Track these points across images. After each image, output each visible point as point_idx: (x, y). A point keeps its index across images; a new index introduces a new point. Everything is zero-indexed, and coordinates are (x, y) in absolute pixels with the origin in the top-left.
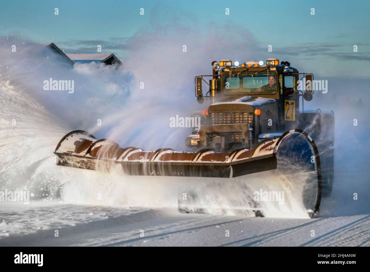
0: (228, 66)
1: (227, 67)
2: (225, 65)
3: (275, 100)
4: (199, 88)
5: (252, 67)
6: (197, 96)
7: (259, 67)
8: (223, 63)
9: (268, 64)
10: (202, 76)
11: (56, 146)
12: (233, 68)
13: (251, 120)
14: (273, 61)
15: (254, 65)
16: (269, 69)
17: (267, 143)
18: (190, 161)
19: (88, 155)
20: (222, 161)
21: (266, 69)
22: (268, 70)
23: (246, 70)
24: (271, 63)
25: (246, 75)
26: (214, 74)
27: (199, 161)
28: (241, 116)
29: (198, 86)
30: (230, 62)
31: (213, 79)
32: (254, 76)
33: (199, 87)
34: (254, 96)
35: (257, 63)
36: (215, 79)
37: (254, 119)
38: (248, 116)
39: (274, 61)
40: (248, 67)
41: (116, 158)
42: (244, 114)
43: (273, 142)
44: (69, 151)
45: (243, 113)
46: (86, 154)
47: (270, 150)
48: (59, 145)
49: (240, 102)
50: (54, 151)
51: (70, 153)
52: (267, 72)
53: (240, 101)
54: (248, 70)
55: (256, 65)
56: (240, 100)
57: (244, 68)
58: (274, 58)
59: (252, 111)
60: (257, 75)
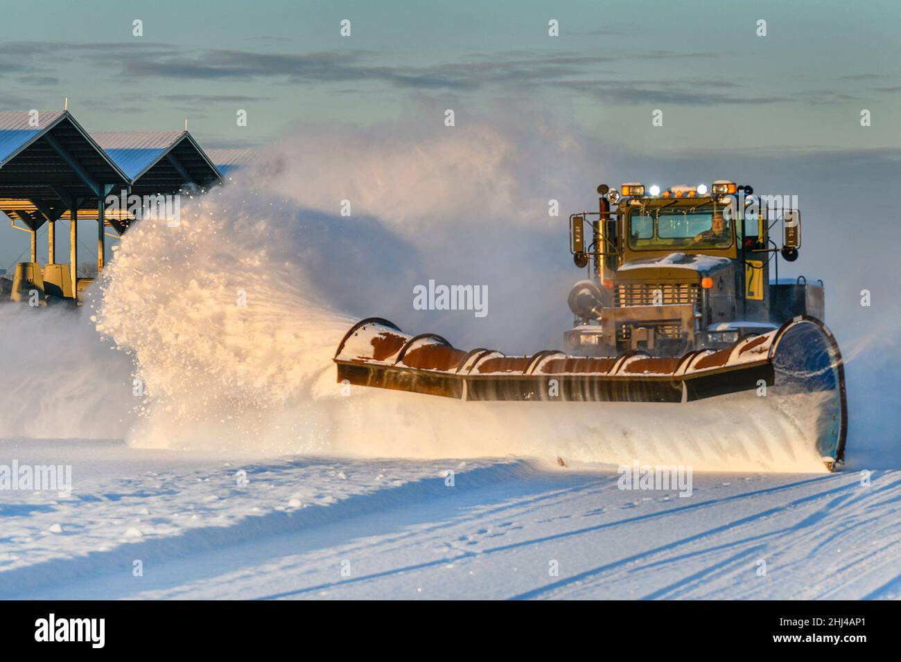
0: (638, 194)
1: (635, 196)
2: (633, 192)
3: (729, 261)
4: (578, 238)
5: (684, 197)
6: (574, 252)
7: (696, 196)
8: (629, 190)
9: (714, 192)
10: (584, 214)
11: (336, 348)
12: (647, 199)
13: (693, 298)
14: (725, 186)
15: (688, 193)
16: (717, 201)
17: (751, 339)
18: (605, 374)
19: (400, 364)
20: (666, 373)
21: (712, 200)
22: (715, 203)
23: (674, 203)
24: (721, 189)
25: (672, 211)
26: (601, 211)
27: (622, 373)
28: (676, 291)
29: (575, 233)
30: (642, 188)
31: (600, 219)
32: (688, 214)
33: (578, 236)
34: (689, 253)
35: (694, 189)
36: (604, 220)
37: (700, 295)
38: (689, 291)
39: (727, 185)
40: (676, 196)
41: (456, 369)
42: (682, 287)
43: (765, 339)
44: (361, 356)
45: (679, 285)
46: (397, 362)
47: (761, 352)
48: (342, 346)
49: (670, 263)
50: (334, 357)
51: (364, 360)
52: (713, 206)
53: (668, 261)
54: (676, 202)
55: (692, 193)
56: (670, 259)
57: (669, 198)
58: (727, 180)
59: (696, 281)
60: (694, 212)
